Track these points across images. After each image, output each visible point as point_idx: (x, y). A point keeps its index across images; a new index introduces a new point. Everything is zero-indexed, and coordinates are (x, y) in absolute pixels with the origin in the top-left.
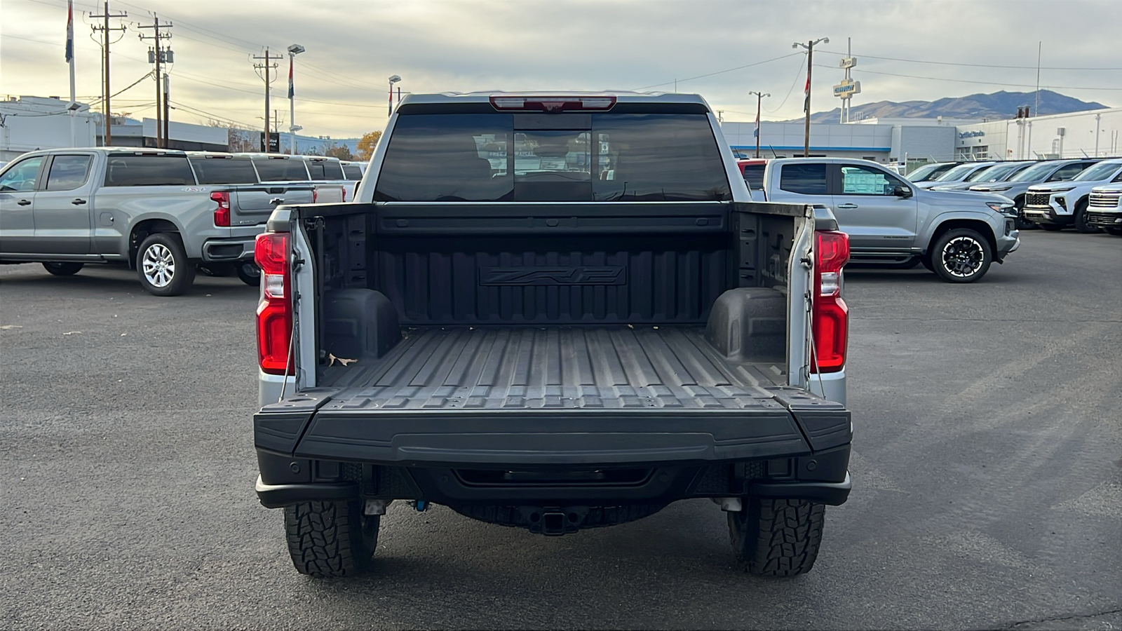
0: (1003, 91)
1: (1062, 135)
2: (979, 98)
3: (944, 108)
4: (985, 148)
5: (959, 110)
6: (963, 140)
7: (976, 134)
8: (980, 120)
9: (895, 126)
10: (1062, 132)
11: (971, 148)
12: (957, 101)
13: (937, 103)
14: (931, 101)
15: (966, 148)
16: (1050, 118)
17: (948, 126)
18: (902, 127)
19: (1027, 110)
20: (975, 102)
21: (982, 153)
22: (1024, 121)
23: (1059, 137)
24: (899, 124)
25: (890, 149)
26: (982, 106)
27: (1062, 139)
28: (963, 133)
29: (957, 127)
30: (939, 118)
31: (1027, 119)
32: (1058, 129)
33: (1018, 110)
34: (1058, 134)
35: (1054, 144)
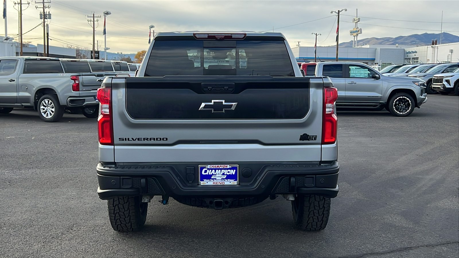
0: (426, 33)
1: (452, 53)
2: (416, 36)
3: (400, 41)
4: (417, 58)
5: (407, 42)
6: (407, 55)
7: (413, 52)
8: (415, 46)
9: (377, 49)
10: (452, 51)
11: (411, 58)
12: (406, 37)
13: (397, 39)
14: (394, 37)
15: (409, 58)
16: (446, 45)
17: (401, 49)
18: (380, 49)
19: (436, 41)
20: (414, 38)
21: (416, 60)
22: (435, 46)
23: (450, 53)
24: (379, 48)
25: (375, 59)
26: (417, 39)
27: (452, 54)
28: (407, 52)
29: (405, 49)
30: (397, 45)
31: (436, 45)
32: (450, 50)
33: (432, 42)
34: (450, 52)
35: (448, 56)
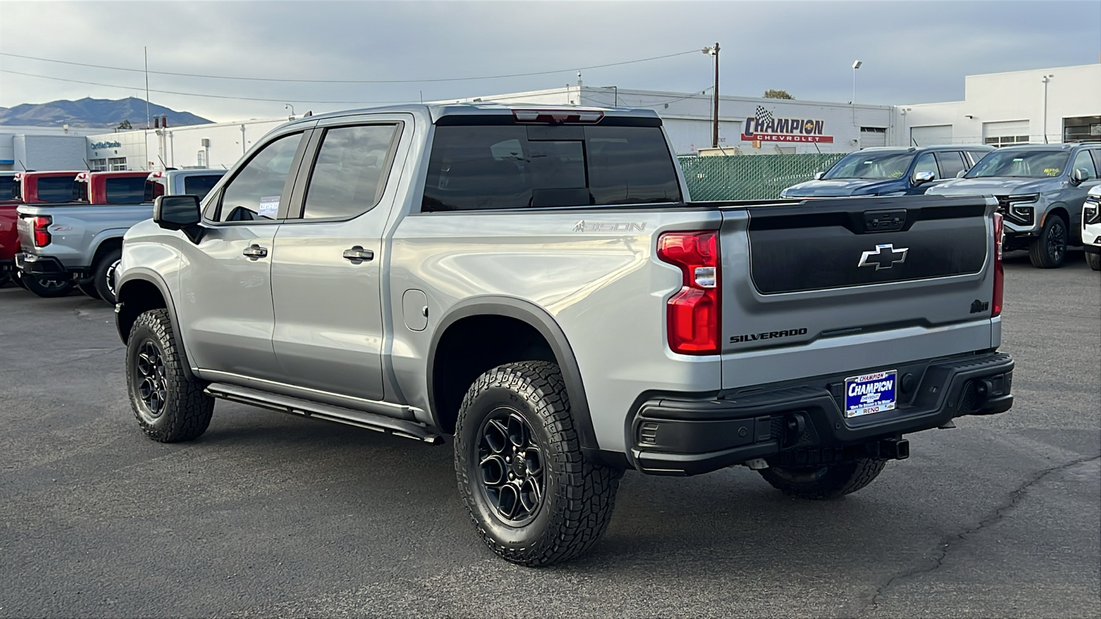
0: (89, 98)
1: (207, 146)
2: (63, 104)
3: (24, 115)
4: (123, 160)
5: (42, 118)
6: (96, 151)
7: (111, 145)
8: (110, 130)
9: (17, 135)
10: (207, 143)
11: (107, 160)
12: (38, 107)
13: (16, 110)
14: (9, 107)
15: (100, 160)
16: (192, 129)
17: (76, 135)
18: (26, 136)
19: (164, 120)
20: (59, 109)
21: (119, 165)
22: (165, 131)
23: (204, 148)
24: (21, 133)
25: (13, 161)
26: (67, 114)
27: (207, 150)
28: (95, 144)
29: (87, 137)
30: (66, 126)
31: (166, 129)
32: (202, 140)
33: (154, 120)
34: (203, 145)
35: (199, 155)
